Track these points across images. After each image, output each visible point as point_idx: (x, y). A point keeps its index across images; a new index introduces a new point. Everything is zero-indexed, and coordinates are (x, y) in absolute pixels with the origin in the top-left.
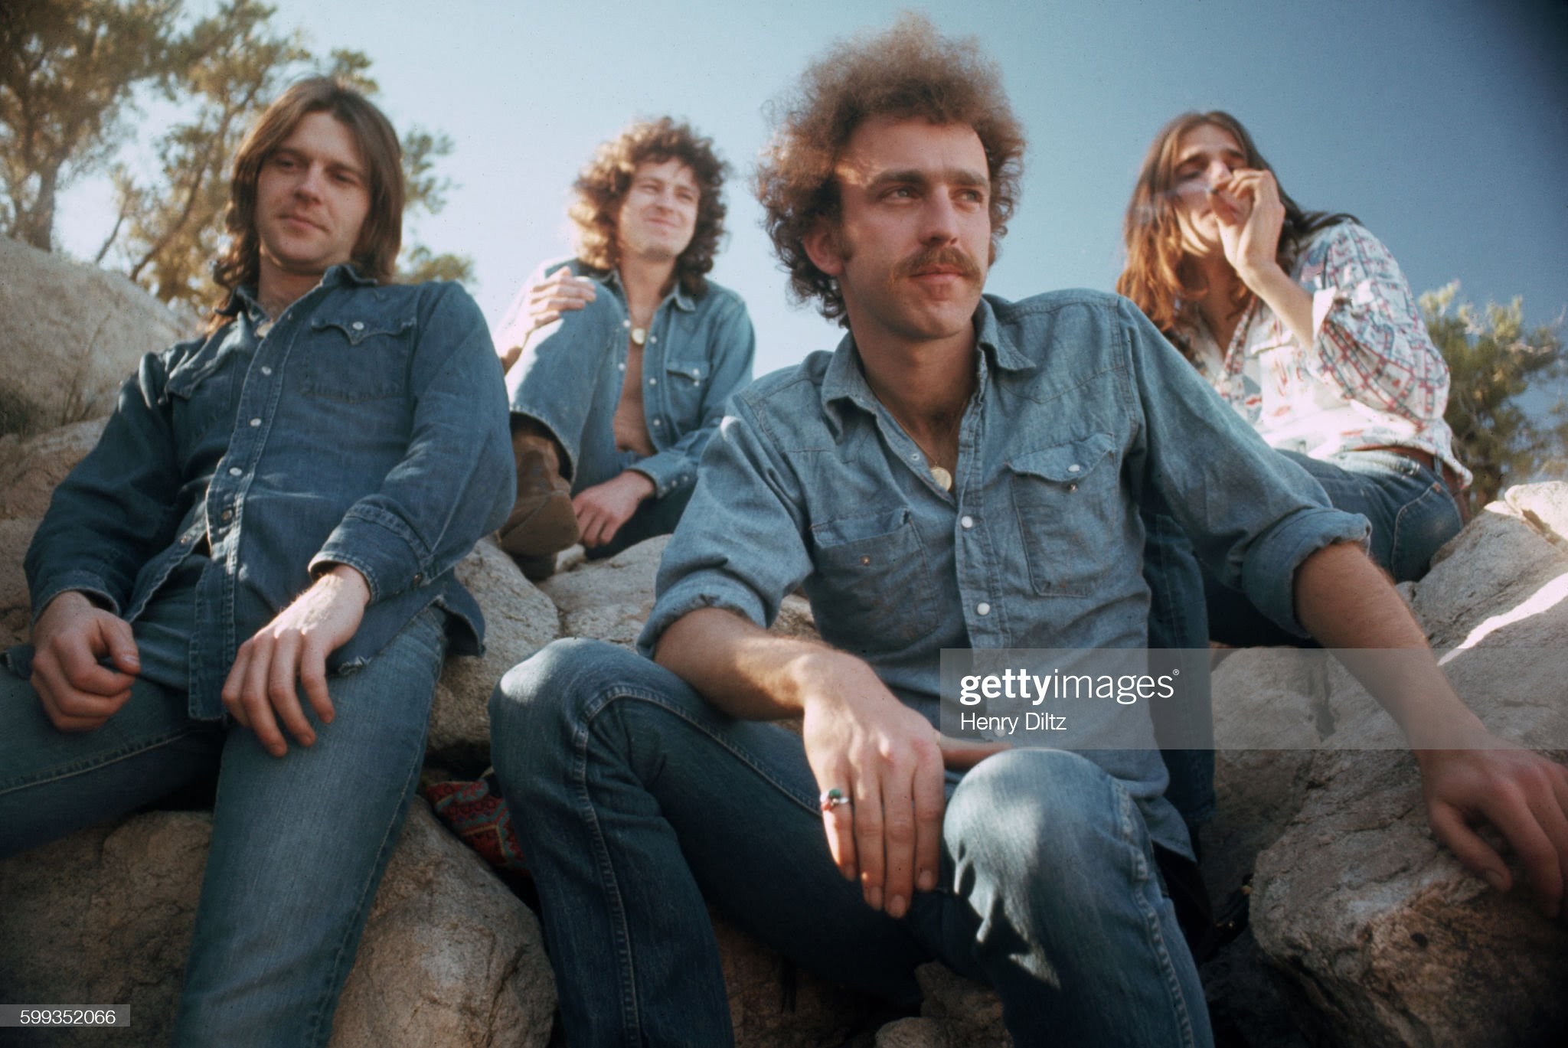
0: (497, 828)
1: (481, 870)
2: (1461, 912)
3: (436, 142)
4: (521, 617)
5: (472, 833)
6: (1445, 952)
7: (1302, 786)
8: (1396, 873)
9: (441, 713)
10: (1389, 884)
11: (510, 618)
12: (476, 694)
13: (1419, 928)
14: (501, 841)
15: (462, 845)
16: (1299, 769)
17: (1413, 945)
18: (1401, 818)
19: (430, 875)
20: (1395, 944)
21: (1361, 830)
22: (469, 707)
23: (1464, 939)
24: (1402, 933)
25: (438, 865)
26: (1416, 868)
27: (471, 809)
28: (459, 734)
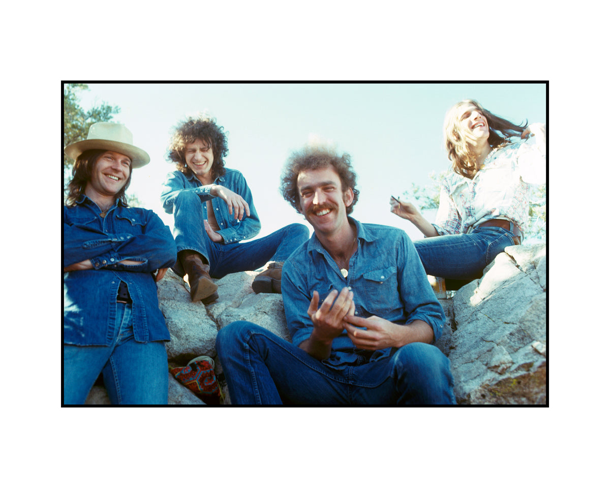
0: (197, 381)
1: (193, 396)
2: (494, 387)
3: (113, 109)
4: (193, 309)
5: (188, 384)
6: (490, 399)
7: (448, 347)
8: (476, 376)
9: (174, 345)
10: (475, 380)
11: (190, 310)
12: (185, 338)
13: (483, 393)
14: (198, 385)
15: (186, 388)
16: (447, 341)
17: (481, 397)
18: (477, 359)
19: (180, 399)
20: (477, 398)
21: (466, 363)
22: (183, 343)
23: (495, 394)
24: (479, 394)
25: (182, 396)
26: (482, 375)
27: (187, 376)
28: (181, 352)
